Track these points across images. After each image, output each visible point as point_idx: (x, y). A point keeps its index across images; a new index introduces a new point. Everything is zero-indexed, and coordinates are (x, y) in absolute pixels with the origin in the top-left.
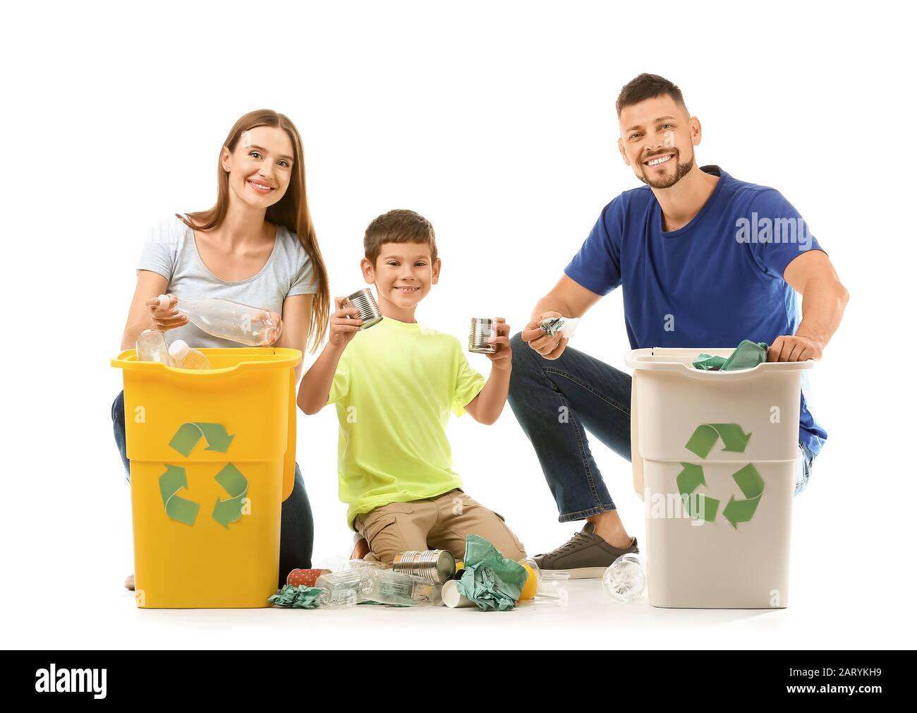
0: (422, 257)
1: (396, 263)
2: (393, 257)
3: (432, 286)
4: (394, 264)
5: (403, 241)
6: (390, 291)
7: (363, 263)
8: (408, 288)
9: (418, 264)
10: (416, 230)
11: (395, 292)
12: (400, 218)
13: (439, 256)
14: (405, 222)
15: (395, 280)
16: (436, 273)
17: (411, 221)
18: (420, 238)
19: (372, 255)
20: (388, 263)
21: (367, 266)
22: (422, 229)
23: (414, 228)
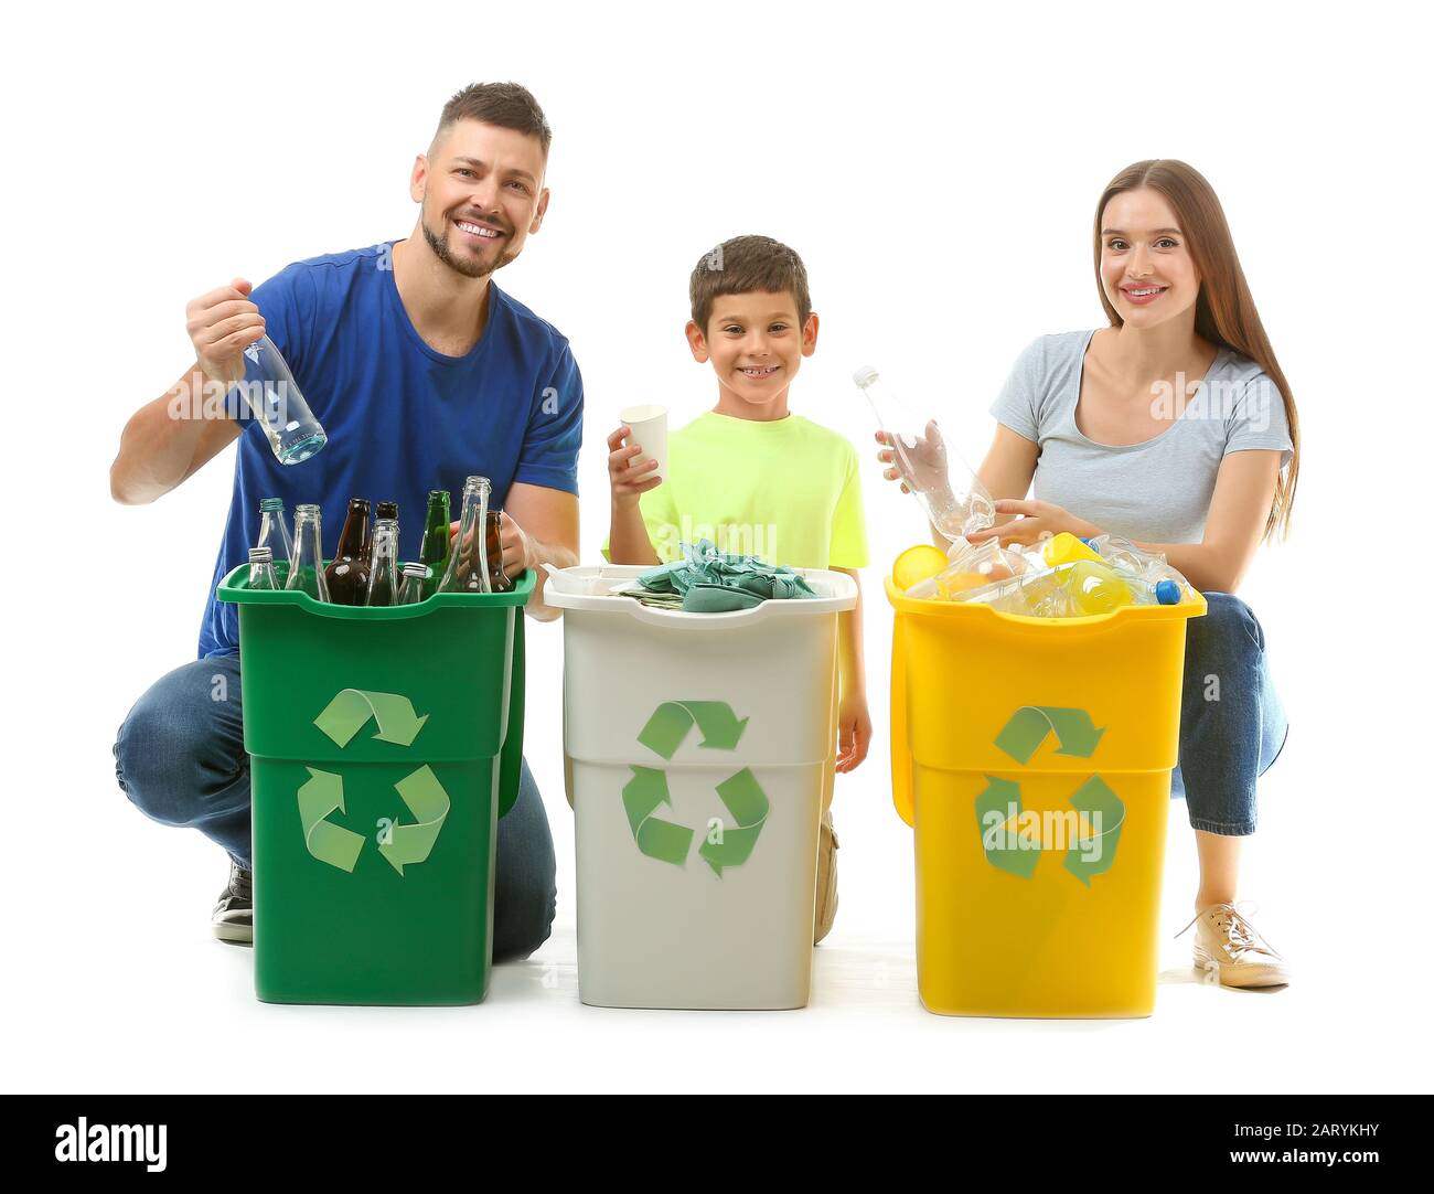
0: (779, 315)
1: (738, 329)
2: (732, 319)
3: (804, 359)
4: (734, 330)
5: (746, 290)
6: (731, 375)
7: (689, 329)
8: (759, 369)
9: (775, 328)
10: (766, 271)
11: (740, 376)
12: (741, 252)
13: (814, 308)
14: (748, 258)
15: (738, 355)
16: (810, 338)
17: (758, 255)
18: (774, 283)
19: (702, 315)
20: (725, 329)
21: (695, 334)
22: (778, 269)
23: (763, 268)
